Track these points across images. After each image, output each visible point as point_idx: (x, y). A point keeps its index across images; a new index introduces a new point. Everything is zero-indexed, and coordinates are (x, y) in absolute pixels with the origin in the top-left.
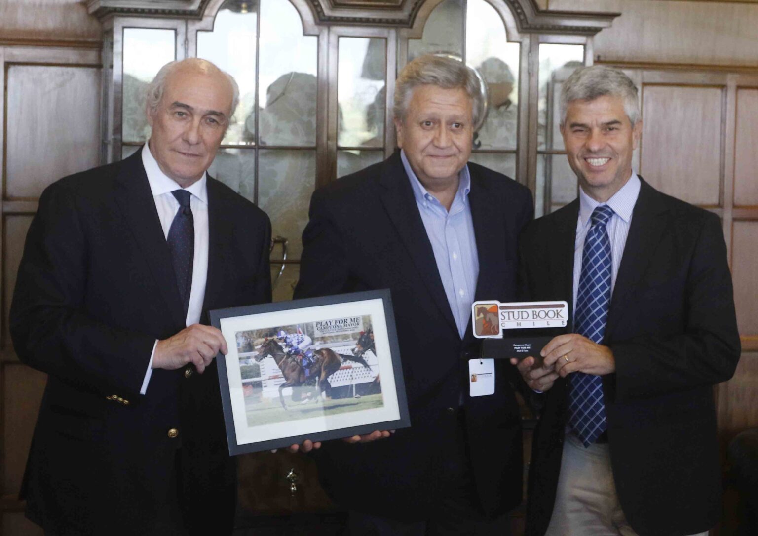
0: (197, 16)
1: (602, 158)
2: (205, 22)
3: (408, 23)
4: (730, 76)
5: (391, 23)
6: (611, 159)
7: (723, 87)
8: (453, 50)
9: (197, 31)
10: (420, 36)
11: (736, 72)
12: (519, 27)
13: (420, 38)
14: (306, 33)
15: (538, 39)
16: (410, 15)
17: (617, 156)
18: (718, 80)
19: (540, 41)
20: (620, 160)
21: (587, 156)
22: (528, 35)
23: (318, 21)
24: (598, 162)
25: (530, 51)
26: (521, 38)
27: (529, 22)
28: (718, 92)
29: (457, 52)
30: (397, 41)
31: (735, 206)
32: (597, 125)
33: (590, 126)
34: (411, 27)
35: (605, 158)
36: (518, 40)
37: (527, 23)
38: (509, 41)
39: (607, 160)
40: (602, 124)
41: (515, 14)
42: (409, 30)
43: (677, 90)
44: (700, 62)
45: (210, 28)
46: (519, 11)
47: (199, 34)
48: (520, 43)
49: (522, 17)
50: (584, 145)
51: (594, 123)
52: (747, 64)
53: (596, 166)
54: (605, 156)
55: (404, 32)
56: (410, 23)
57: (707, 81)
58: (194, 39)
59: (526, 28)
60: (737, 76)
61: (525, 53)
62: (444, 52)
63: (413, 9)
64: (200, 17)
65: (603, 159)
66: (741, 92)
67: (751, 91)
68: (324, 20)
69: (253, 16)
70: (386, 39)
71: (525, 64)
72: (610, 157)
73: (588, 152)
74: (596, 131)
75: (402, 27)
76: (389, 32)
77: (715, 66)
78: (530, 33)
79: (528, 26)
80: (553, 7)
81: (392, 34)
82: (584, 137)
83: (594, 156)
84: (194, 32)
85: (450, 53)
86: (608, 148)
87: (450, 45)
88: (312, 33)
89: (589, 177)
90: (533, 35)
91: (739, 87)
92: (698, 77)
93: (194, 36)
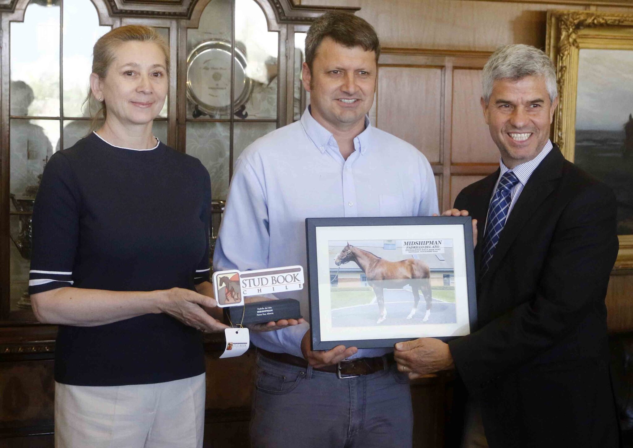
0: (10, 9)
1: (524, 133)
2: (17, 14)
3: (187, 15)
4: (447, 58)
5: (172, 16)
6: (532, 134)
7: (442, 67)
8: (223, 37)
9: (10, 22)
10: (196, 26)
11: (454, 55)
12: (278, 19)
13: (197, 28)
14: (102, 24)
15: (293, 28)
16: (188, 9)
17: (538, 131)
18: (438, 62)
19: (295, 30)
20: (541, 135)
21: (511, 131)
22: (285, 26)
23: (112, 14)
24: (521, 137)
25: (287, 39)
26: (280, 28)
27: (286, 15)
28: (439, 71)
29: (227, 39)
30: (178, 31)
31: (452, 164)
32: (522, 103)
33: (515, 103)
34: (189, 19)
35: (528, 133)
36: (278, 29)
37: (284, 15)
38: (270, 30)
39: (529, 134)
40: (528, 102)
41: (274, 7)
42: (188, 21)
43: (406, 70)
44: (424, 47)
45: (21, 20)
46: (278, 6)
47: (12, 24)
48: (279, 32)
49: (280, 11)
50: (509, 121)
51: (520, 101)
52: (462, 49)
53: (518, 141)
54: (528, 131)
55: (184, 23)
56: (189, 15)
57: (429, 63)
58: (8, 29)
59: (284, 20)
60: (453, 58)
61: (283, 40)
62: (216, 39)
63: (191, 4)
64: (12, 10)
65: (526, 134)
66: (457, 71)
67: (464, 71)
68: (117, 13)
69: (58, 8)
70: (169, 28)
71: (283, 49)
72: (533, 132)
73: (512, 127)
74: (521, 108)
75: (182, 19)
76: (171, 23)
77: (435, 50)
78: (287, 24)
79: (285, 18)
80: (304, 3)
81: (173, 25)
82: (510, 113)
83: (518, 131)
84: (8, 22)
85: (222, 40)
86: (532, 124)
87: (221, 33)
88: (107, 23)
89: (512, 151)
90: (289, 26)
91: (455, 68)
92: (421, 59)
93: (8, 26)
